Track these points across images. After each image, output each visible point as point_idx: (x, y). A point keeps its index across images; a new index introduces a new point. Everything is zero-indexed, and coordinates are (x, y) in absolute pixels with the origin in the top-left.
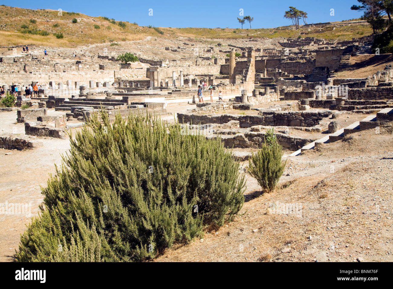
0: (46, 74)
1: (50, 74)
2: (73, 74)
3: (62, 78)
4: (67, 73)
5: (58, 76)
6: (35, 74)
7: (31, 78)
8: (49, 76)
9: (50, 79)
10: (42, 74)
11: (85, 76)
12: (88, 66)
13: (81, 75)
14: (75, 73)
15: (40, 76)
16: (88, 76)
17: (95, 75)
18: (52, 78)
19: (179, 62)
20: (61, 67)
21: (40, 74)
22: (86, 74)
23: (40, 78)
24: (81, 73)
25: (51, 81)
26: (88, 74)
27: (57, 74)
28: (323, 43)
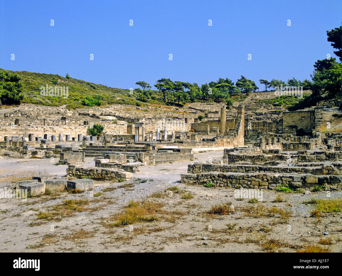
0: (42, 128)
1: (45, 128)
2: (65, 128)
3: (55, 131)
4: (60, 127)
5: (52, 129)
6: (33, 127)
7: (29, 130)
8: (45, 129)
9: (45, 132)
10: (38, 127)
11: (75, 130)
12: (74, 122)
13: (71, 129)
14: (66, 127)
15: (36, 129)
16: (77, 130)
17: (83, 129)
18: (46, 131)
19: (154, 120)
20: (50, 122)
21: (37, 127)
22: (76, 128)
23: (37, 130)
24: (71, 127)
25: (45, 133)
26: (77, 129)
27: (51, 128)
28: (272, 108)
